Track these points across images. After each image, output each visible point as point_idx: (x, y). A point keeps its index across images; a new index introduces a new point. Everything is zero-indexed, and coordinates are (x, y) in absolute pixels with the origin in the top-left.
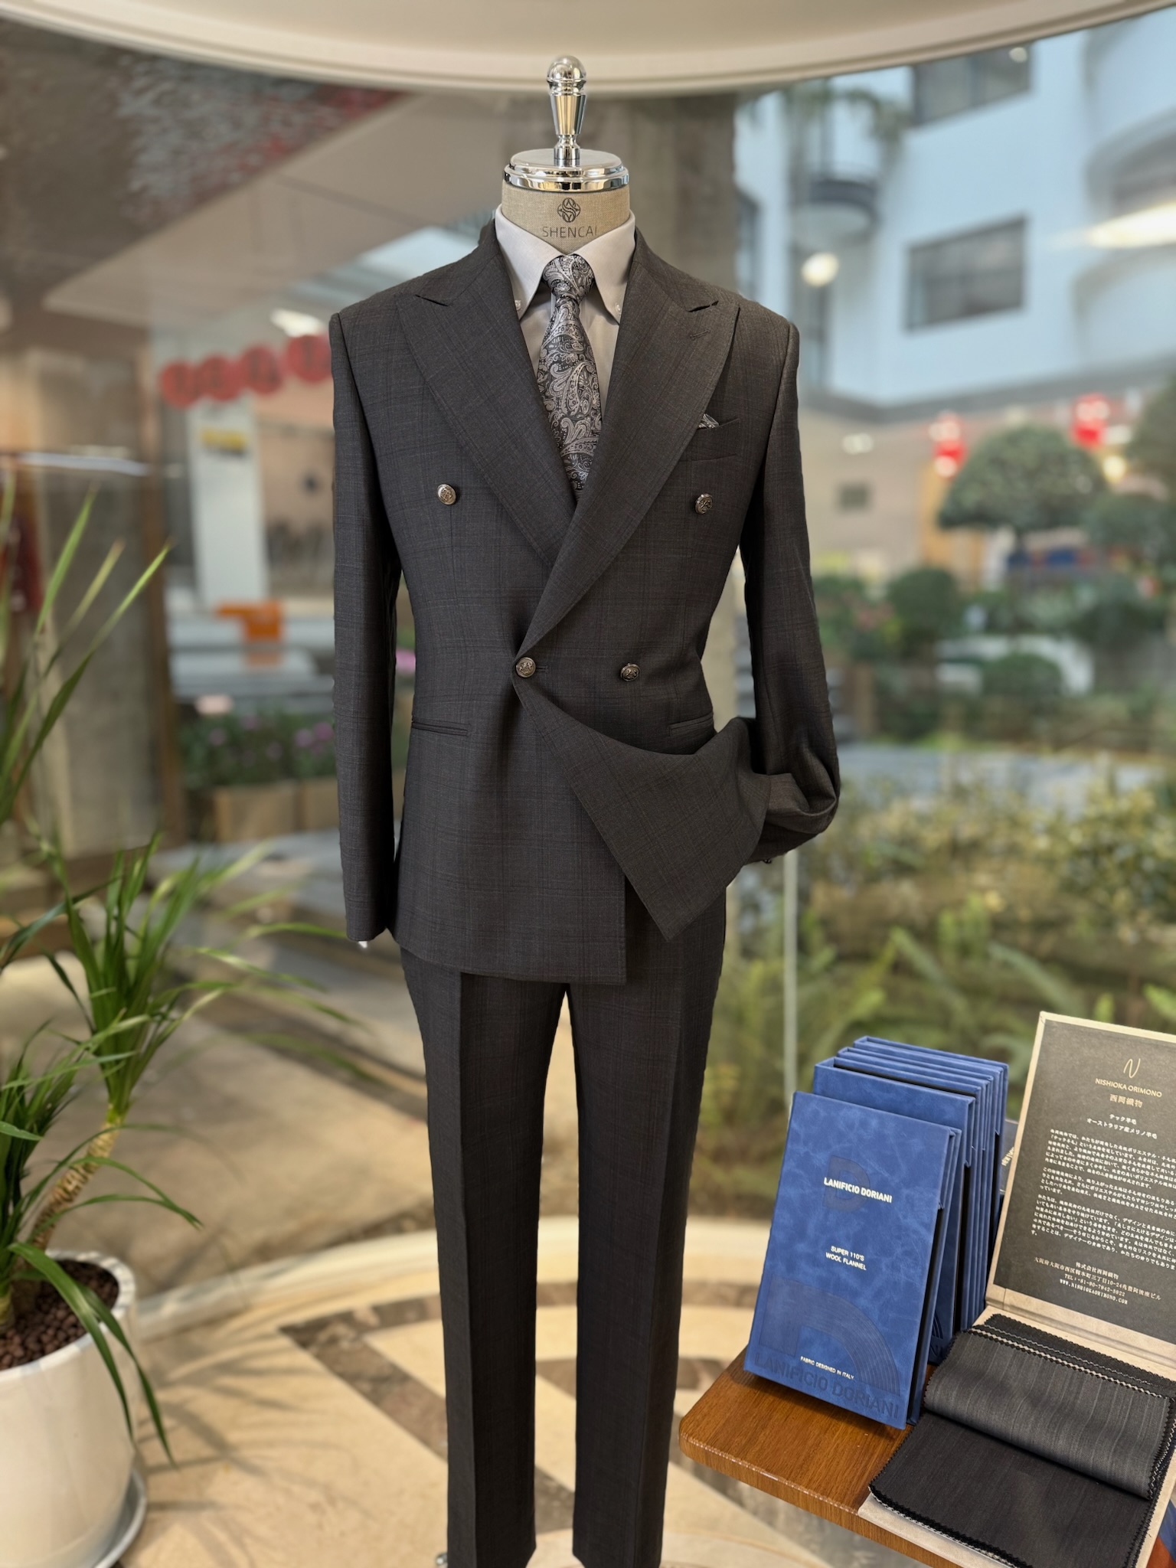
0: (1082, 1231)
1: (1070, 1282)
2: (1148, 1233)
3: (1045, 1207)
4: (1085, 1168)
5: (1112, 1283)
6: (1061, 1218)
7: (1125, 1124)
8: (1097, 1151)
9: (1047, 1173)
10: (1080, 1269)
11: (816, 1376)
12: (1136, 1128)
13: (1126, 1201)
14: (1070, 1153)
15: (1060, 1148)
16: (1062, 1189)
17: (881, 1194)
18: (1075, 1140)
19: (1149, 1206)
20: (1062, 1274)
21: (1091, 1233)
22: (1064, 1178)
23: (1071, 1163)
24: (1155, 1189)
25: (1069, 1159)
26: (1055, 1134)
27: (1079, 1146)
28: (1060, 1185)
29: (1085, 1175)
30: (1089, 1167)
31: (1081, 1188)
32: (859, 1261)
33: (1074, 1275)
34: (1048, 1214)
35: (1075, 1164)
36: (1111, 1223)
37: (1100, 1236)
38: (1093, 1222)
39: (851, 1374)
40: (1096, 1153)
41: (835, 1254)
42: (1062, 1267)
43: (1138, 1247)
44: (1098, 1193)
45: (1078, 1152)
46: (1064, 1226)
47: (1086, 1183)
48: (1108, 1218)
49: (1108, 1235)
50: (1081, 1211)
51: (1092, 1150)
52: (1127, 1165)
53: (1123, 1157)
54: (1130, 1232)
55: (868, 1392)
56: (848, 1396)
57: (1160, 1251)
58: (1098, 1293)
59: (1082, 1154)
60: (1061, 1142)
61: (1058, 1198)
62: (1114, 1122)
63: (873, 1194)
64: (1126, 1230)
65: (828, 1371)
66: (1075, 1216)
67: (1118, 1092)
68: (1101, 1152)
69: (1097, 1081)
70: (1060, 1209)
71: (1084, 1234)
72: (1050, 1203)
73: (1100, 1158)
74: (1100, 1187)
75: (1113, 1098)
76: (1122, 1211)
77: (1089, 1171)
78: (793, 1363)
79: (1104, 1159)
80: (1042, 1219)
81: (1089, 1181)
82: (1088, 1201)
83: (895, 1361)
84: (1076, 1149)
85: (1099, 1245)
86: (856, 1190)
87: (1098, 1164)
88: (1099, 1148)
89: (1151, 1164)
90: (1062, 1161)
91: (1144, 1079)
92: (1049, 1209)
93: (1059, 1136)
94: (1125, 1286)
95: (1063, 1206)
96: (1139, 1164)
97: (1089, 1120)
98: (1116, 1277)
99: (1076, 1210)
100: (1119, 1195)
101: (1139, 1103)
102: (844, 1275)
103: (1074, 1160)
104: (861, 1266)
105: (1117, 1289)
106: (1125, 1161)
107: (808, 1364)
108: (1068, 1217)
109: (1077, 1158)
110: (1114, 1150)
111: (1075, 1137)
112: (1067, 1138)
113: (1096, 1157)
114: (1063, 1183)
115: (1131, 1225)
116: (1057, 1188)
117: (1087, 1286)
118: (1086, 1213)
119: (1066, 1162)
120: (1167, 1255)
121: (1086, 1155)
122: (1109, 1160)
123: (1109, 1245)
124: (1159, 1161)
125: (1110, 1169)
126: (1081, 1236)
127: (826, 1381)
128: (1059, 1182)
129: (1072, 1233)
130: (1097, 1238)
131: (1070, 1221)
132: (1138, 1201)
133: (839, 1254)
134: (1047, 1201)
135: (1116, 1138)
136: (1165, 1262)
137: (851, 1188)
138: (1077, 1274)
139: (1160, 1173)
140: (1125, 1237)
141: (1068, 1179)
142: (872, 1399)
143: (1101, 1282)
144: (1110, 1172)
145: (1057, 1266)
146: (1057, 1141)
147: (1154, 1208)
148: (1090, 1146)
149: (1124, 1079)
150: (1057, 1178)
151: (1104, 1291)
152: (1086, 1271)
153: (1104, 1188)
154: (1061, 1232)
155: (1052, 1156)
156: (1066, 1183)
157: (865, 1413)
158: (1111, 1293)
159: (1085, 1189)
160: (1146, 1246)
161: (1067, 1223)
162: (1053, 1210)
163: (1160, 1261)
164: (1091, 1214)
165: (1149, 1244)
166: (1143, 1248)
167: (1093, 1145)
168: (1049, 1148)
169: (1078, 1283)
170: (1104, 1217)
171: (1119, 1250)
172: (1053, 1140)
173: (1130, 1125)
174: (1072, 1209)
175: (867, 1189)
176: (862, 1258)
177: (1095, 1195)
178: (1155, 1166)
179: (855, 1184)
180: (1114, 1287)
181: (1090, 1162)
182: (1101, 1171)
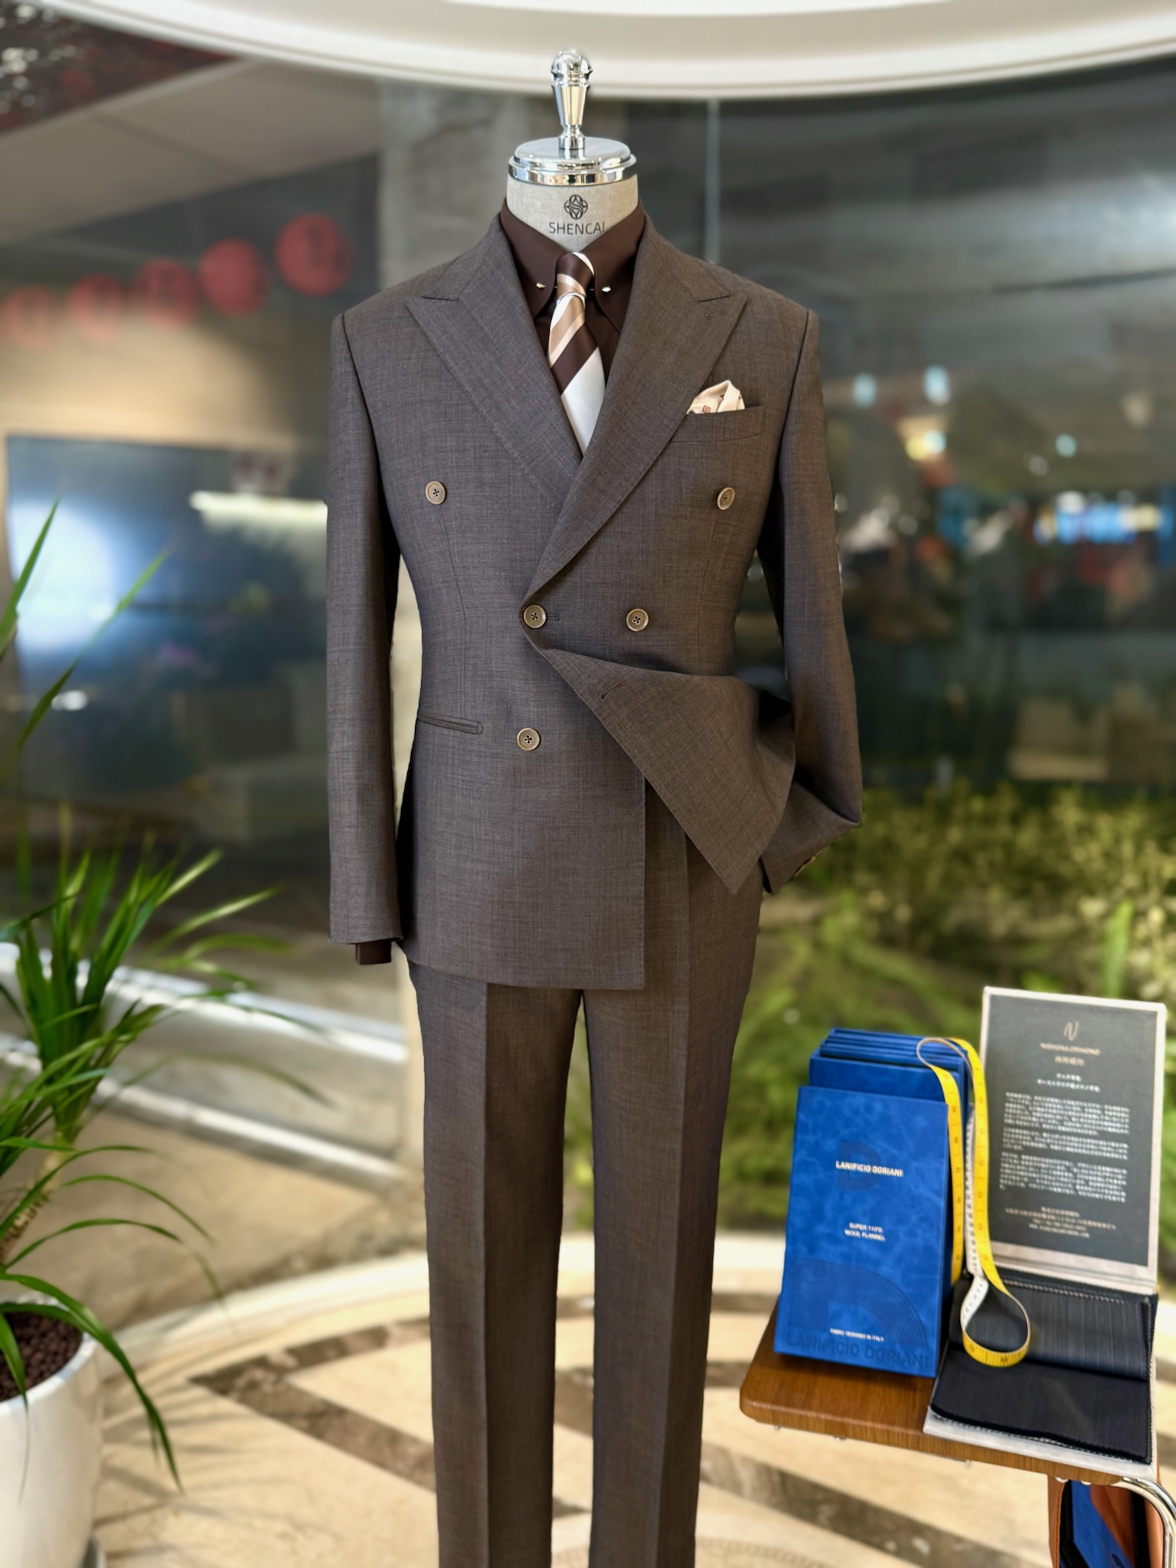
0: (1044, 1179)
1: (1038, 1225)
2: (1099, 1174)
3: (1009, 1163)
4: (1041, 1124)
5: (1073, 1221)
6: (1024, 1171)
7: (1070, 1081)
8: (1049, 1108)
9: (1007, 1132)
10: (1046, 1213)
11: (847, 1345)
12: (1080, 1083)
13: (1078, 1148)
14: (1026, 1113)
15: (1017, 1109)
16: (1022, 1145)
17: (892, 1170)
18: (1029, 1101)
19: (1099, 1150)
20: (1030, 1220)
21: (1052, 1181)
22: (1023, 1135)
23: (1027, 1121)
24: (1103, 1135)
25: (1026, 1118)
26: (1010, 1097)
27: (1033, 1105)
28: (1020, 1142)
29: (1041, 1130)
30: (1044, 1123)
31: (1038, 1142)
32: (878, 1233)
33: (1041, 1219)
34: (1012, 1169)
35: (1031, 1122)
36: (1068, 1169)
37: (1060, 1182)
38: (1052, 1170)
39: (880, 1336)
40: (1049, 1109)
41: (855, 1230)
42: (1030, 1214)
43: (1093, 1187)
44: (1054, 1144)
45: (1033, 1111)
46: (1028, 1177)
47: (1042, 1137)
48: (1065, 1166)
49: (1066, 1180)
50: (1041, 1162)
51: (1045, 1107)
52: (1076, 1117)
53: (1072, 1110)
54: (1085, 1174)
55: (898, 1348)
56: (880, 1355)
57: (1111, 1187)
58: (1063, 1231)
59: (1036, 1111)
60: (1017, 1103)
61: (1019, 1153)
62: (1061, 1080)
63: (884, 1171)
64: (1081, 1173)
65: (859, 1339)
66: (1037, 1167)
67: (1062, 1054)
68: (1052, 1108)
69: (1043, 1046)
70: (1023, 1162)
71: (1046, 1182)
72: (1013, 1159)
73: (1052, 1114)
74: (1054, 1139)
75: (1058, 1059)
76: (1076, 1158)
77: (1044, 1126)
78: (823, 1337)
79: (1056, 1114)
80: (1008, 1174)
81: (1045, 1135)
82: (1047, 1153)
83: (923, 1319)
84: (1030, 1108)
85: (1059, 1190)
86: (867, 1169)
87: (1051, 1119)
88: (1050, 1105)
89: (1097, 1114)
90: (1020, 1120)
91: (1083, 1040)
92: (1013, 1164)
93: (1014, 1098)
94: (1085, 1222)
95: (1025, 1160)
96: (1086, 1115)
97: (1040, 1081)
98: (1077, 1215)
99: (1037, 1162)
100: (1072, 1144)
101: (1081, 1062)
102: (864, 1248)
103: (1029, 1118)
104: (879, 1238)
105: (1080, 1225)
106: (1074, 1114)
107: (839, 1336)
108: (1031, 1169)
109: (1032, 1116)
110: (1063, 1105)
111: (1028, 1097)
112: (1022, 1099)
113: (1048, 1113)
114: (1023, 1140)
115: (1085, 1168)
116: (1018, 1144)
117: (1053, 1226)
118: (1045, 1163)
119: (1023, 1121)
120: (1117, 1190)
121: (1041, 1112)
122: (1060, 1115)
123: (1068, 1188)
124: (1103, 1110)
125: (1061, 1122)
126: (1044, 1184)
127: (858, 1347)
128: (1018, 1139)
129: (1035, 1183)
130: (1057, 1184)
131: (1032, 1172)
132: (1090, 1147)
133: (858, 1230)
134: (1010, 1157)
135: (1064, 1094)
136: (1116, 1196)
137: (863, 1168)
138: (1044, 1218)
139: (1104, 1120)
140: (1080, 1179)
141: (1027, 1135)
142: (902, 1354)
143: (1065, 1222)
144: (1062, 1125)
145: (1025, 1213)
146: (1013, 1103)
147: (1102, 1151)
148: (1043, 1104)
149: (1065, 1042)
150: (1017, 1136)
151: (1067, 1229)
152: (1051, 1214)
153: (1058, 1140)
154: (1027, 1184)
155: (1010, 1116)
156: (1025, 1139)
157: (897, 1368)
158: (1074, 1230)
159: (1042, 1143)
160: (1099, 1185)
161: (1030, 1175)
162: (1016, 1165)
163: (1112, 1195)
164: (1049, 1163)
165: (1101, 1182)
166: (1097, 1187)
167: (1045, 1102)
168: (1007, 1110)
169: (1045, 1225)
170: (1061, 1165)
171: (1076, 1190)
172: (1009, 1102)
173: (1076, 1082)
174: (1033, 1161)
175: (878, 1166)
176: (880, 1230)
177: (1052, 1147)
178: (1099, 1115)
179: (866, 1164)
180: (1076, 1224)
181: (1044, 1118)
182: (1055, 1125)
